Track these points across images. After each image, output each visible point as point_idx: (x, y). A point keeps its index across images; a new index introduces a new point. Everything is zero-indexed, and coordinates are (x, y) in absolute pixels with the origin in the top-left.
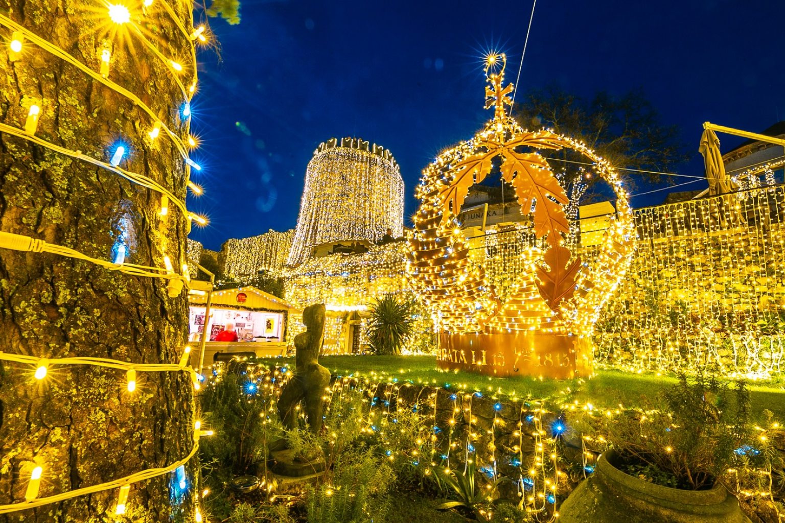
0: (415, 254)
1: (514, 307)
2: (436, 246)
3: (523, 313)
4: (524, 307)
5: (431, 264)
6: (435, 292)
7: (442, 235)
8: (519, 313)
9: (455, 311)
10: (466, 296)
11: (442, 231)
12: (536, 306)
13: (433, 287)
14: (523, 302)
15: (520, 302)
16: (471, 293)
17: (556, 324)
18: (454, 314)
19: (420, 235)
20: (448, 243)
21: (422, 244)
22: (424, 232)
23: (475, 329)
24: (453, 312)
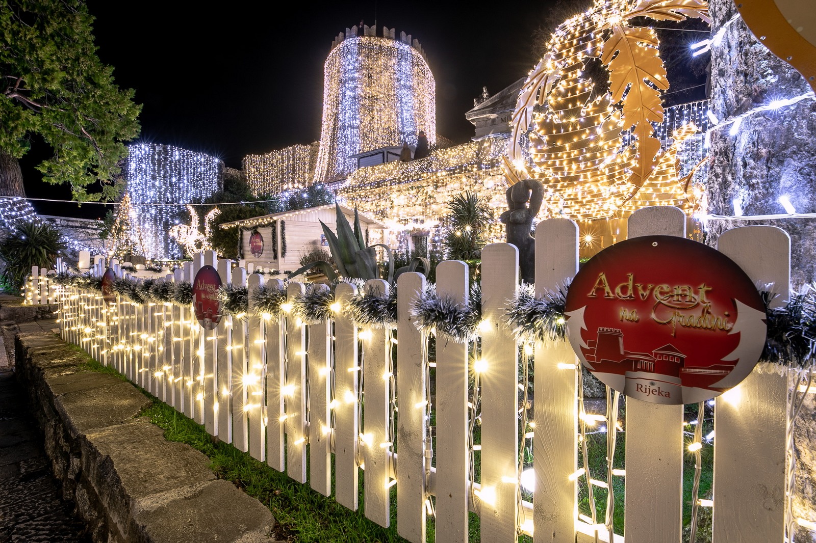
0: (546, 138)
1: (650, 190)
2: (578, 127)
3: (658, 196)
4: (658, 190)
5: (568, 149)
6: (564, 179)
7: (588, 114)
8: (654, 196)
9: (583, 198)
10: (605, 180)
11: (589, 110)
12: (671, 189)
13: (563, 174)
14: (659, 185)
15: (655, 185)
16: (611, 177)
17: (687, 206)
18: (581, 202)
19: (556, 116)
20: (596, 123)
21: (558, 127)
22: (562, 113)
23: (605, 214)
24: (580, 199)
